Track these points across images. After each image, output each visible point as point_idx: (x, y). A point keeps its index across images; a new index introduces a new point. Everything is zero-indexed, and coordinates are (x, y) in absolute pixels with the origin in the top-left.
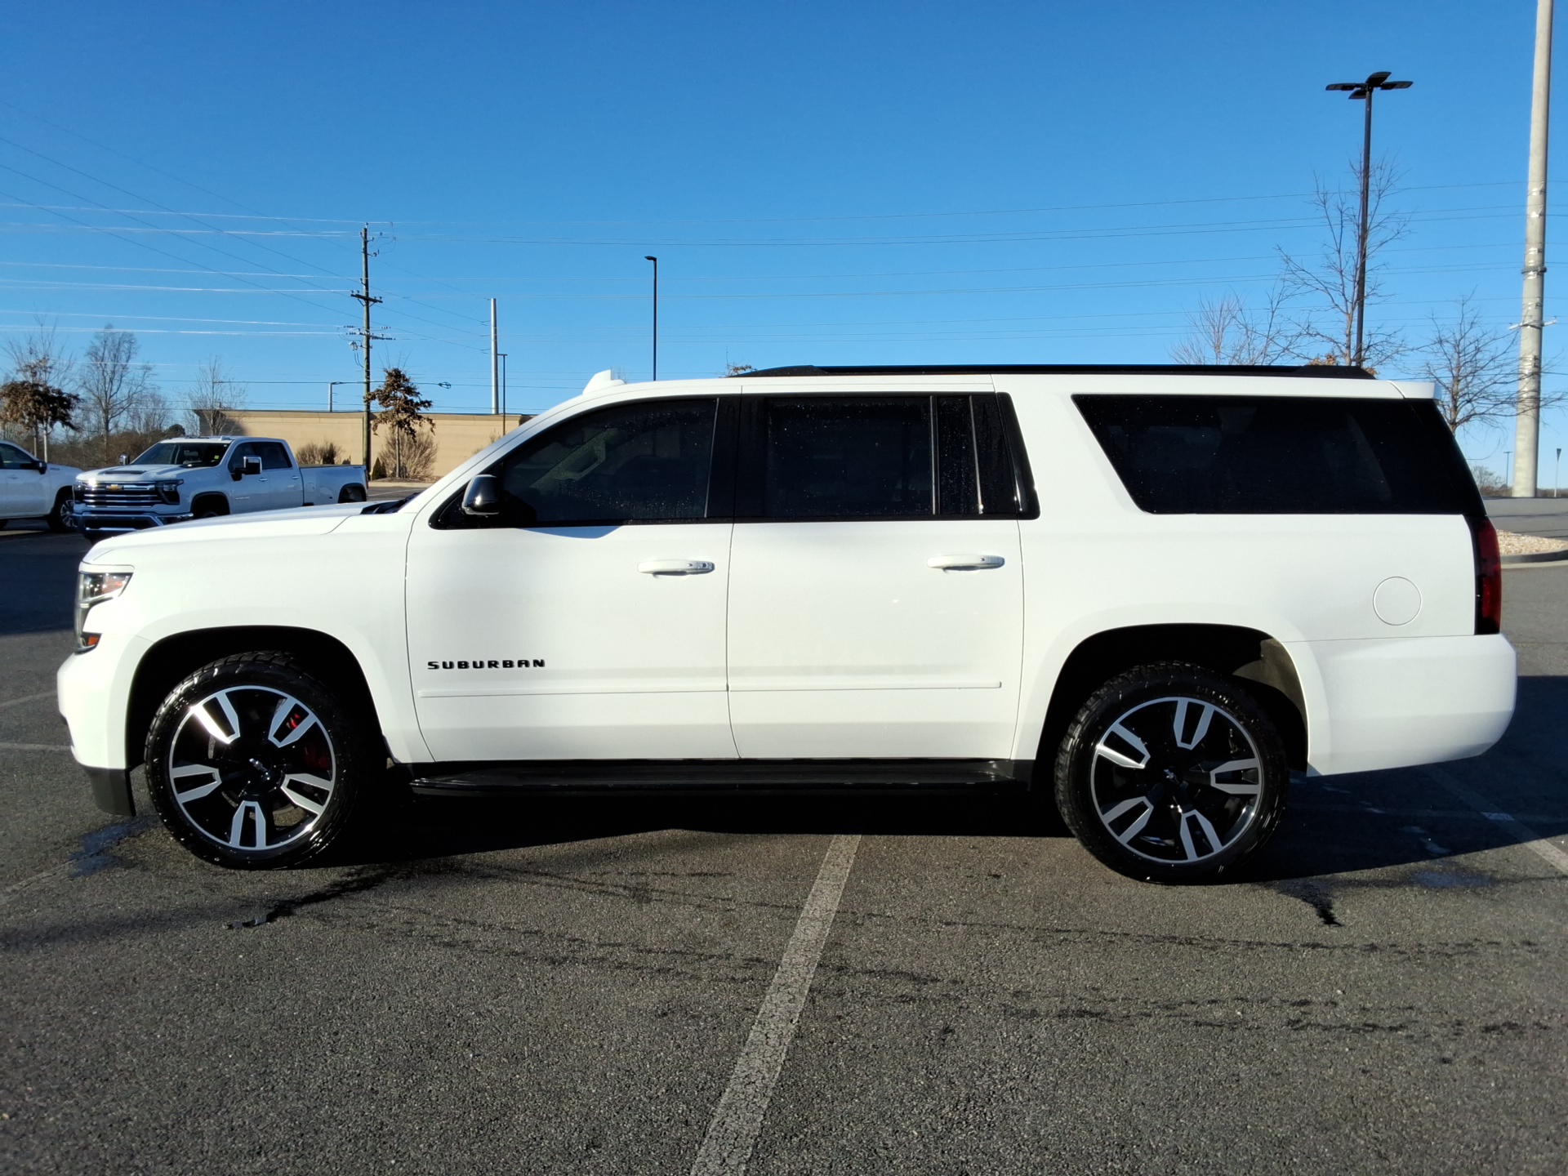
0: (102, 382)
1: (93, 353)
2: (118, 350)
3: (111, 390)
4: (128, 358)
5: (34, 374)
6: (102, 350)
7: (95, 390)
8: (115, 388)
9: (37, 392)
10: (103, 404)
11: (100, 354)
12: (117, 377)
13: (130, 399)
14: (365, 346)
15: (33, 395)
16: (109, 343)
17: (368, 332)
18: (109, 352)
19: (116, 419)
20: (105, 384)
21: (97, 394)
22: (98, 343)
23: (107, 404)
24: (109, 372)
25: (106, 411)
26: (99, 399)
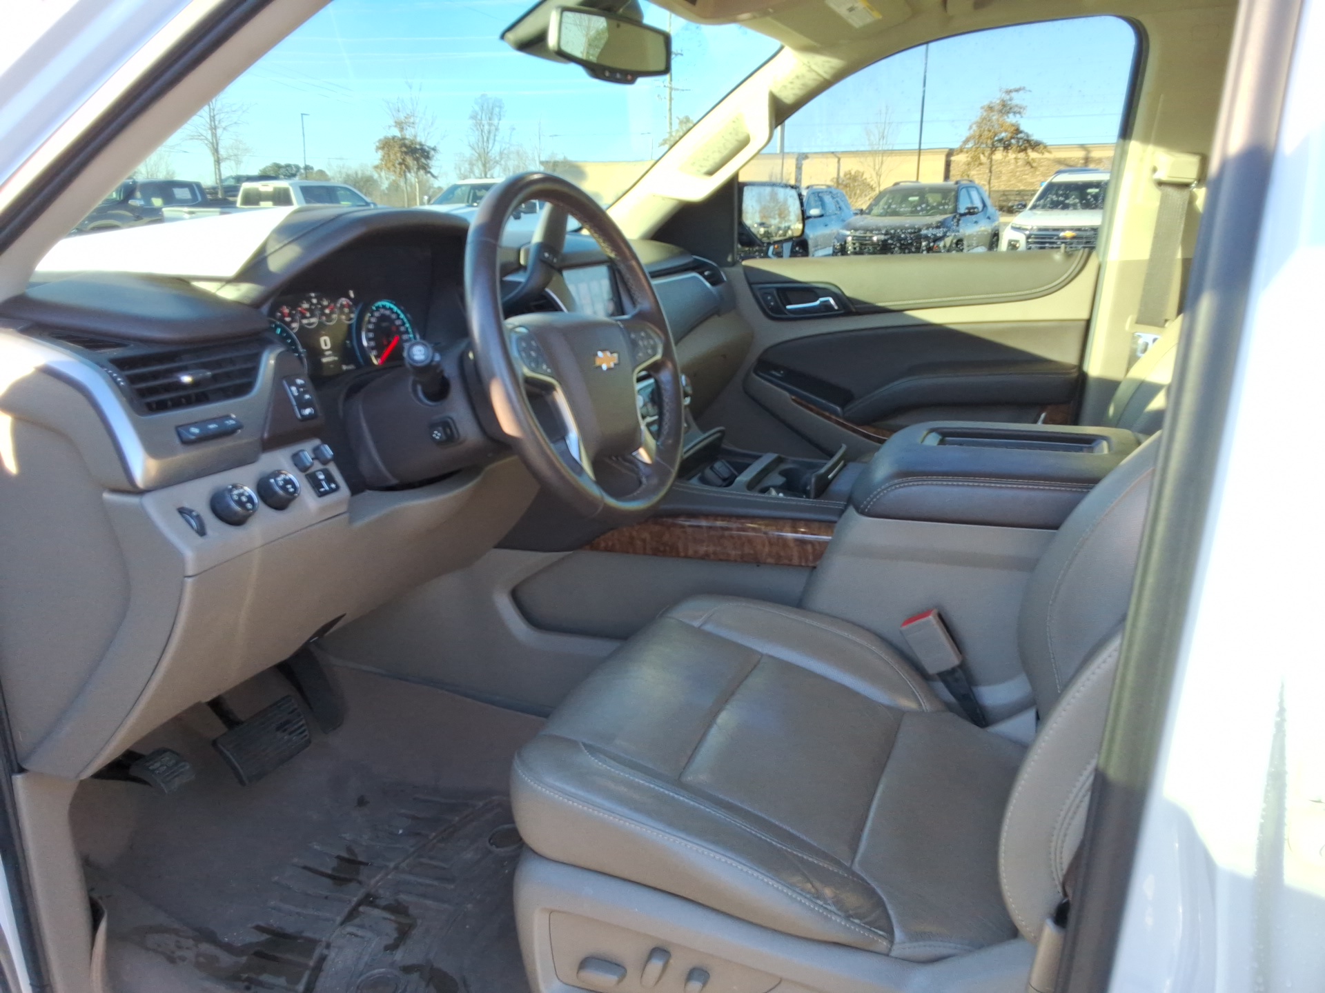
0: (481, 140)
1: (474, 117)
2: (492, 114)
3: (488, 148)
4: (500, 119)
5: (402, 129)
6: (480, 113)
7: (477, 148)
8: (490, 146)
9: (405, 145)
10: (483, 159)
11: (479, 117)
12: (492, 136)
13: (501, 153)
14: (668, 98)
15: (401, 147)
16: (485, 107)
17: (670, 84)
18: (486, 116)
19: (492, 171)
20: (483, 142)
21: (478, 151)
22: (477, 108)
23: (485, 159)
24: (486, 132)
25: (484, 165)
26: (480, 155)
